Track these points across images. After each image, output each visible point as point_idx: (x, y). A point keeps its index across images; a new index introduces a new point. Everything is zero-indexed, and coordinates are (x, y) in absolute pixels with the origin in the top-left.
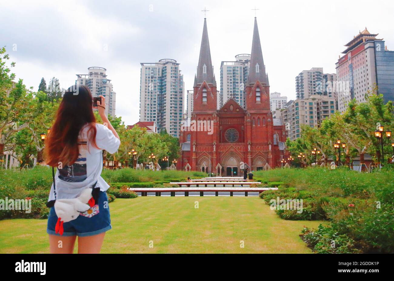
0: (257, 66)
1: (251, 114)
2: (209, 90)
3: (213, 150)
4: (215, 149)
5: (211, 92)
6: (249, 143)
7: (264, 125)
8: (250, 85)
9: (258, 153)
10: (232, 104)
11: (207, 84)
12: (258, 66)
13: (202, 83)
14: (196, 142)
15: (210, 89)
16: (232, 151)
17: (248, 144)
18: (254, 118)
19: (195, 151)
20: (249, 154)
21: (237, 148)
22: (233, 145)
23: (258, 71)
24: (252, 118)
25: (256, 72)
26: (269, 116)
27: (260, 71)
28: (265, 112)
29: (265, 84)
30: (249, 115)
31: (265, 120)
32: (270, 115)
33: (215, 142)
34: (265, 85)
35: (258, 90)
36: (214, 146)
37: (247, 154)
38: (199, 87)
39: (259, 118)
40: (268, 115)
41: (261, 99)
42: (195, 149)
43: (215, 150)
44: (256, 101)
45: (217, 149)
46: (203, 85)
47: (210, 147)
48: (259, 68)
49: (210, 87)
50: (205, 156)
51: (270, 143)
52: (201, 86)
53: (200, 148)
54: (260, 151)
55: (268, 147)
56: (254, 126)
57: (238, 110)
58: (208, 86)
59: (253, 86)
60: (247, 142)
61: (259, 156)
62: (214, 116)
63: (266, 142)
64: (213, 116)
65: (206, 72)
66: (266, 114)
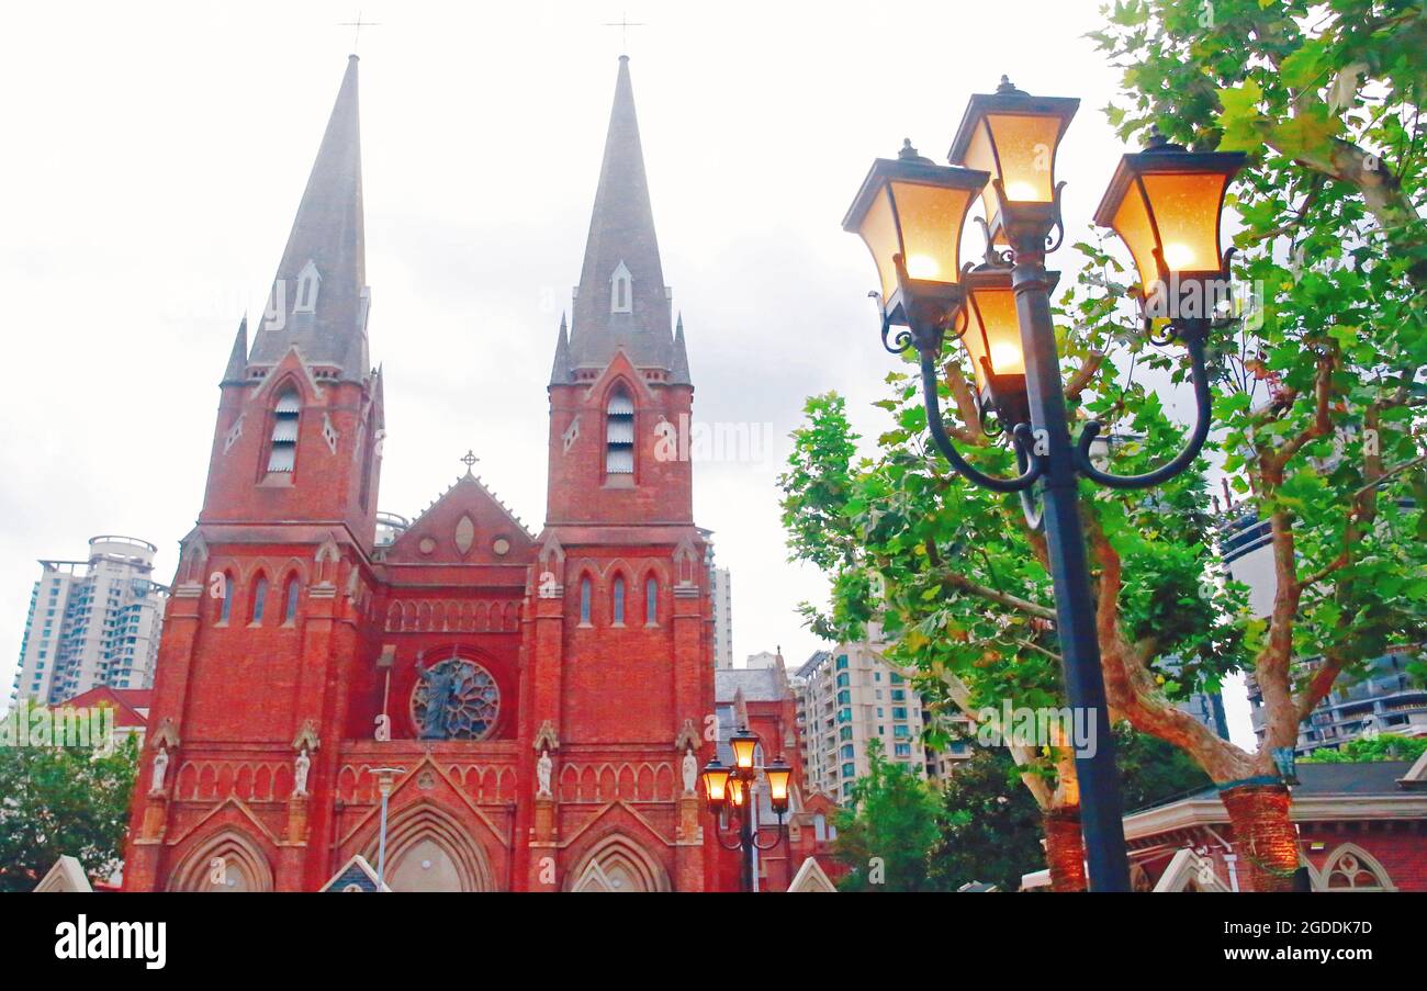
0: (622, 273)
1: (565, 547)
2: (311, 403)
3: (291, 784)
4: (301, 776)
5: (325, 414)
6: (545, 742)
7: (652, 624)
8: (574, 375)
9: (601, 811)
10: (467, 513)
11: (307, 366)
12: (628, 277)
13: (276, 360)
14: (183, 730)
15: (320, 395)
16: (425, 801)
17: (538, 745)
18: (586, 575)
19: (163, 792)
20: (542, 818)
21: (463, 773)
22: (437, 755)
23: (622, 303)
24: (574, 577)
25: (615, 308)
26: (686, 563)
27: (634, 307)
28: (659, 535)
29: (667, 374)
30: (553, 553)
31: (659, 589)
32: (692, 557)
33: (308, 735)
34: (661, 380)
35: (620, 407)
36: (304, 761)
37: (529, 820)
38: (258, 383)
39: (618, 575)
40: (678, 557)
41: (637, 464)
42: (166, 779)
43: (301, 786)
44: (603, 476)
45: (315, 782)
46: (278, 371)
47: (274, 768)
48: (634, 293)
49: (320, 384)
50: (228, 828)
51: (689, 744)
52: (268, 376)
53: (207, 772)
54: (623, 802)
55: (678, 772)
56: (585, 624)
57: (502, 547)
58: (312, 380)
59: (589, 381)
60: (531, 734)
61: (617, 831)
62: (328, 555)
63: (663, 734)
64: (319, 558)
65: (311, 307)
66: (663, 550)
